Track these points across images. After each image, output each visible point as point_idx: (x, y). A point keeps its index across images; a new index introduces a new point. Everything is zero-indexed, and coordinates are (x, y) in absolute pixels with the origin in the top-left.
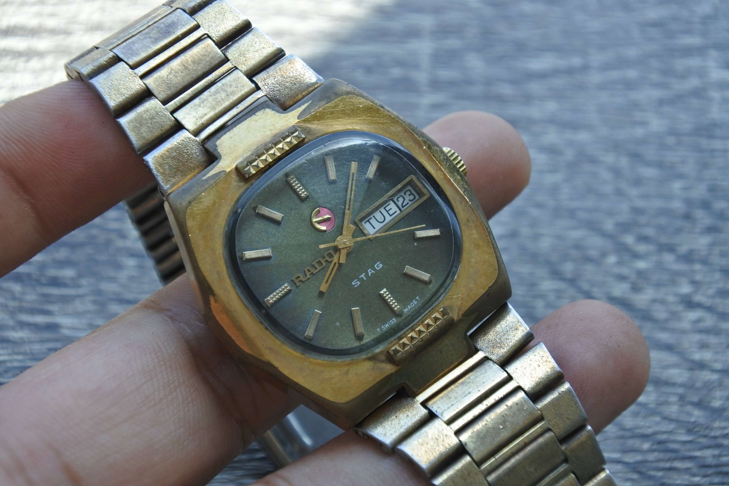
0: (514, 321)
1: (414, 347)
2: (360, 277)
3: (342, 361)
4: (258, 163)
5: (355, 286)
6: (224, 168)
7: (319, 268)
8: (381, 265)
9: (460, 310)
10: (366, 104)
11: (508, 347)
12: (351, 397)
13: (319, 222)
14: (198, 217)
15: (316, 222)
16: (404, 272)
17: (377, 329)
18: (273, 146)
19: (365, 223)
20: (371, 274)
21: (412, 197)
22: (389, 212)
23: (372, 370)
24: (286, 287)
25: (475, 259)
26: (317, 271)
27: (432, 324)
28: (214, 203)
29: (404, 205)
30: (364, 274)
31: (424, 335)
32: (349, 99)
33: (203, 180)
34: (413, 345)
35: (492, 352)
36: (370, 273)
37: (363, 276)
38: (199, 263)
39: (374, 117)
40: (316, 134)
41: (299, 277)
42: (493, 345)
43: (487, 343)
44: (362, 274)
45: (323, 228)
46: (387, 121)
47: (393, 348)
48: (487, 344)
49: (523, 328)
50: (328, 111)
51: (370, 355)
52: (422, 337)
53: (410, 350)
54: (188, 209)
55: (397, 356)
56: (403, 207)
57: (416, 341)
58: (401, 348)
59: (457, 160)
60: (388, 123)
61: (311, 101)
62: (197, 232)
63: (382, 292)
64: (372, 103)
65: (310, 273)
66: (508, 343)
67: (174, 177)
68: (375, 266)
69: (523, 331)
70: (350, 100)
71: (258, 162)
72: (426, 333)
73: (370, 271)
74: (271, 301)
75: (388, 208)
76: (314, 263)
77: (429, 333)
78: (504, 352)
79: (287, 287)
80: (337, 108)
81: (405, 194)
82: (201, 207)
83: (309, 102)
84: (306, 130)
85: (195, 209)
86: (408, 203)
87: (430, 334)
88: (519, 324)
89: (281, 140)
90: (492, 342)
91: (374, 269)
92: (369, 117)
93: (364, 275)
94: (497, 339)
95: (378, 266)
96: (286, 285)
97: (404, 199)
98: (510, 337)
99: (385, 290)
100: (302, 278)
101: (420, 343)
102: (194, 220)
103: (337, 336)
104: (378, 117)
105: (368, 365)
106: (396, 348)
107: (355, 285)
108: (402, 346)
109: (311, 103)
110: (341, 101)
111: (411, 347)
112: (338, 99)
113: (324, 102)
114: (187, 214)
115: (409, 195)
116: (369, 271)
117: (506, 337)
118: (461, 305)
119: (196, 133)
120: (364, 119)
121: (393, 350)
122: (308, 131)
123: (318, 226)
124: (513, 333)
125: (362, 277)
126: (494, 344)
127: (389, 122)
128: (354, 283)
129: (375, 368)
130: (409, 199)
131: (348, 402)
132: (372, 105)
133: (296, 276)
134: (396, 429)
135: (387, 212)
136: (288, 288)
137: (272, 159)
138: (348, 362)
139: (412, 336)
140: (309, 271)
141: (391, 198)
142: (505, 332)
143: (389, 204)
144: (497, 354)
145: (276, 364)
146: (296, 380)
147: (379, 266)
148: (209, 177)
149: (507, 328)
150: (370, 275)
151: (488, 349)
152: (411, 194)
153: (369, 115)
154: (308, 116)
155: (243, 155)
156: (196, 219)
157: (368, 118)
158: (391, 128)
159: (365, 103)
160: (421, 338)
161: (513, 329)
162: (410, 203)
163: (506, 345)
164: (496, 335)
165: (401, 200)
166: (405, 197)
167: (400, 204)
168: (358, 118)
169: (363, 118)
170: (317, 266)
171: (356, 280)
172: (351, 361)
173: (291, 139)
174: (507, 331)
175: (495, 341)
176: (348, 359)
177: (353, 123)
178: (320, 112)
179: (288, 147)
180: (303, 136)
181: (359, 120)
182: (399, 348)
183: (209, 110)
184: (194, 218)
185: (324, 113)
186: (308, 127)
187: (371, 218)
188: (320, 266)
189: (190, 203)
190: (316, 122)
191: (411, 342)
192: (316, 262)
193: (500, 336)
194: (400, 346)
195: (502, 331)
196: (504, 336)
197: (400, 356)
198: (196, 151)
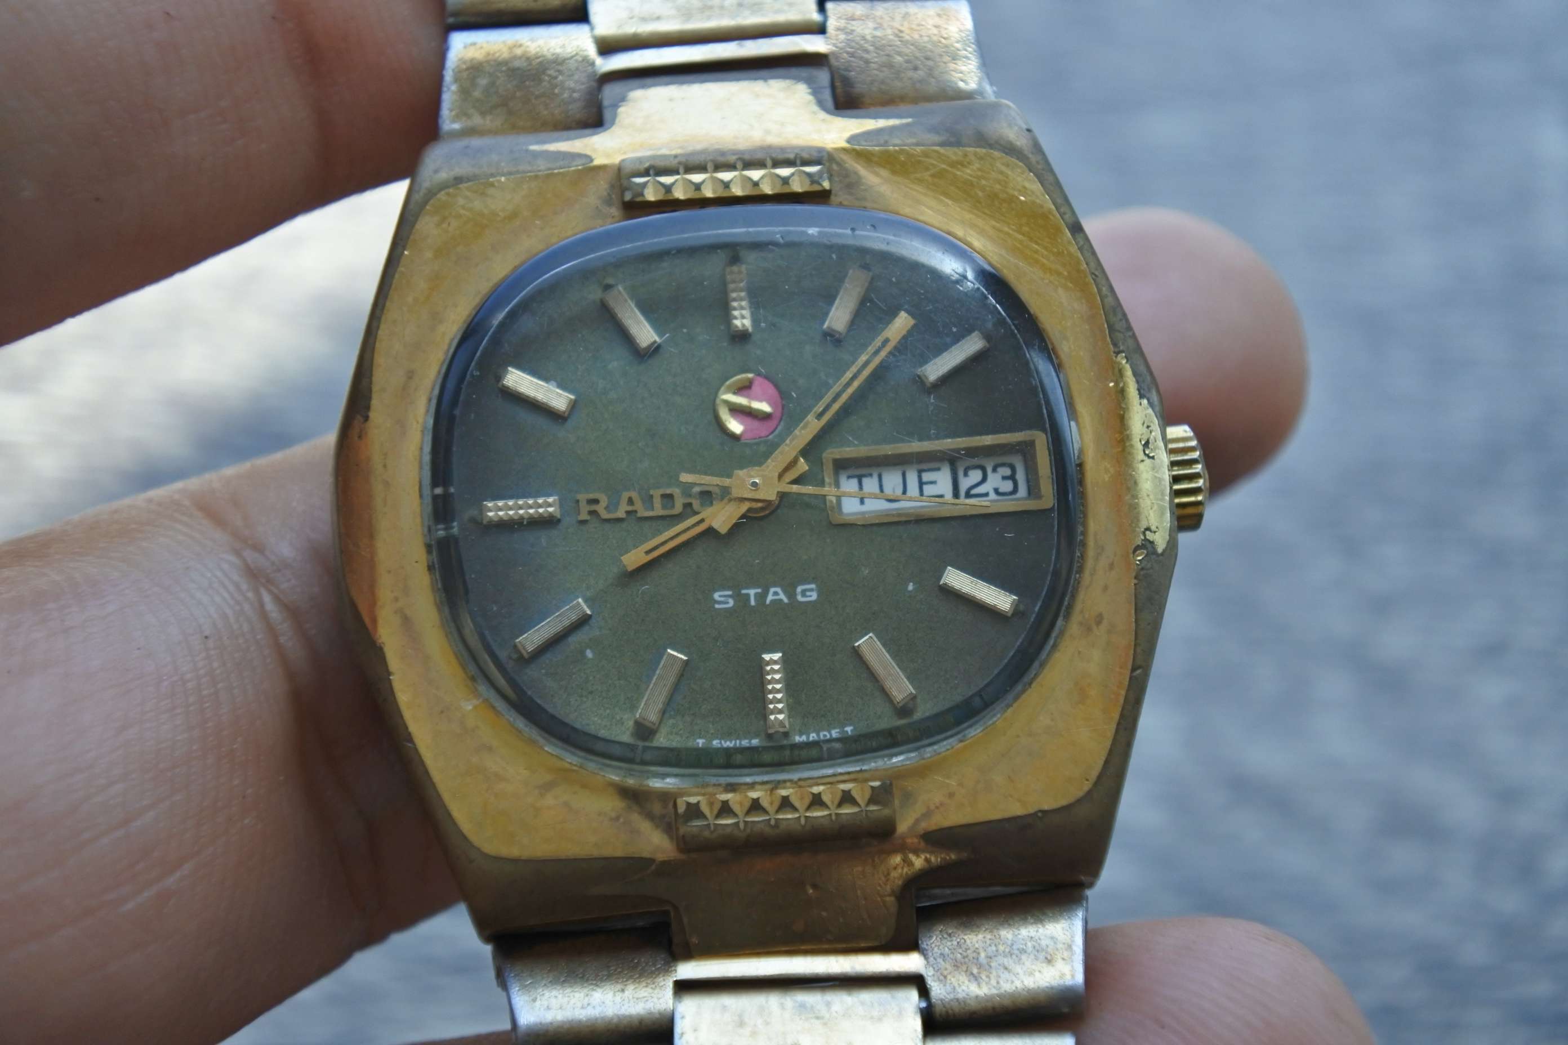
0: (1059, 938)
1: (744, 829)
2: (744, 591)
3: (554, 753)
4: (673, 184)
5: (717, 606)
6: (595, 150)
7: (658, 510)
8: (814, 596)
9: (927, 815)
10: (1038, 201)
11: (994, 991)
12: (515, 851)
13: (737, 411)
14: (454, 223)
15: (727, 402)
16: (857, 644)
17: (700, 738)
18: (738, 166)
19: (849, 477)
20: (772, 601)
21: (1008, 486)
22: (925, 487)
23: (611, 819)
24: (547, 505)
25: (1052, 720)
26: (651, 514)
27: (829, 803)
28: (514, 215)
29: (974, 492)
30: (759, 590)
31: (790, 816)
32: (1003, 164)
33: (527, 151)
34: (746, 822)
35: (945, 977)
36: (770, 598)
37: (752, 592)
38: (382, 326)
39: (1037, 243)
40: (865, 199)
41: (596, 501)
42: (963, 960)
43: (950, 947)
44: (755, 588)
45: (735, 426)
46: (1061, 269)
47: (693, 800)
48: (950, 949)
49: (1066, 969)
50: (933, 165)
51: (631, 782)
52: (783, 819)
53: (728, 830)
54: (443, 193)
55: (689, 824)
56: (968, 495)
57: (761, 819)
58: (711, 809)
59: (1191, 468)
60: (1059, 274)
61: (910, 120)
62: (429, 254)
63: (767, 657)
64: (1053, 207)
65: (630, 508)
66: (1001, 982)
67: (483, 114)
68: (799, 589)
69: (1062, 976)
70: (1003, 168)
71: (676, 181)
72: (797, 815)
73: (776, 593)
74: (491, 514)
75: (926, 477)
76: (657, 493)
77: (806, 822)
78: (973, 995)
79: (550, 505)
80: (958, 170)
81: (994, 470)
82: (478, 204)
83: (905, 121)
84: (847, 176)
85: (461, 201)
86: (987, 495)
87: (805, 825)
88: (1066, 954)
89: (769, 163)
90: (965, 954)
91: (791, 595)
92: (1023, 235)
93: (756, 594)
94: (983, 955)
95: (804, 593)
96: (550, 500)
97: (984, 479)
98: (1018, 969)
99: (777, 656)
100: (600, 508)
101: (768, 830)
102: (438, 225)
103: (591, 693)
104: (1046, 248)
105: (612, 804)
106: (699, 802)
107: (719, 603)
108: (717, 807)
109: (908, 125)
110: (981, 158)
111: (737, 824)
112: (978, 150)
113: (936, 138)
114: (432, 202)
115: (1004, 478)
116: (772, 590)
117: (1007, 961)
118: (937, 808)
119: (608, 47)
120: (1008, 234)
121: (688, 804)
122: (851, 184)
123: (725, 415)
124: (1033, 967)
125: (748, 595)
126: (966, 960)
127: (1066, 273)
128: (720, 596)
129: (622, 820)
130: (996, 486)
131: (498, 859)
132: (1050, 211)
133: (592, 496)
134: (568, 1002)
135: (921, 484)
136: (551, 509)
137: (714, 191)
138: (567, 766)
139: (758, 799)
140: (630, 501)
141: (952, 460)
142: (1016, 952)
143: (938, 469)
144: (954, 988)
145: (394, 662)
146: (413, 728)
147: (808, 593)
148: (547, 152)
149: (1029, 944)
150: (768, 602)
151: (943, 963)
152: (1012, 477)
153: (1026, 229)
154: (877, 148)
155: (660, 149)
156: (444, 226)
157: (1020, 237)
158: (1060, 291)
159: (1037, 197)
160: (777, 820)
161: (1042, 956)
162: (993, 496)
163: (993, 982)
164: (988, 942)
165: (976, 476)
166: (990, 475)
167: (965, 484)
168: (994, 223)
169: (1006, 229)
170: (657, 502)
171: (730, 593)
172: (575, 768)
173: (793, 174)
174: (1023, 951)
175: (975, 955)
176: (571, 759)
177: (973, 226)
178: (909, 155)
179: (772, 189)
180: (826, 185)
181: (994, 227)
182: (705, 808)
183: (673, 12)
184: (444, 219)
185: (919, 162)
186: (856, 173)
187: (871, 475)
188: (664, 507)
189: (458, 180)
190: (884, 173)
191: (748, 813)
192: (661, 491)
193: (997, 951)
194: (711, 804)
195: (1009, 943)
196: (1005, 956)
197: (694, 829)
198: (575, 86)
